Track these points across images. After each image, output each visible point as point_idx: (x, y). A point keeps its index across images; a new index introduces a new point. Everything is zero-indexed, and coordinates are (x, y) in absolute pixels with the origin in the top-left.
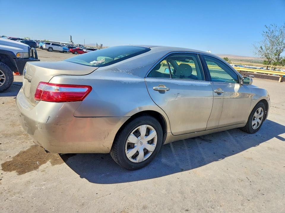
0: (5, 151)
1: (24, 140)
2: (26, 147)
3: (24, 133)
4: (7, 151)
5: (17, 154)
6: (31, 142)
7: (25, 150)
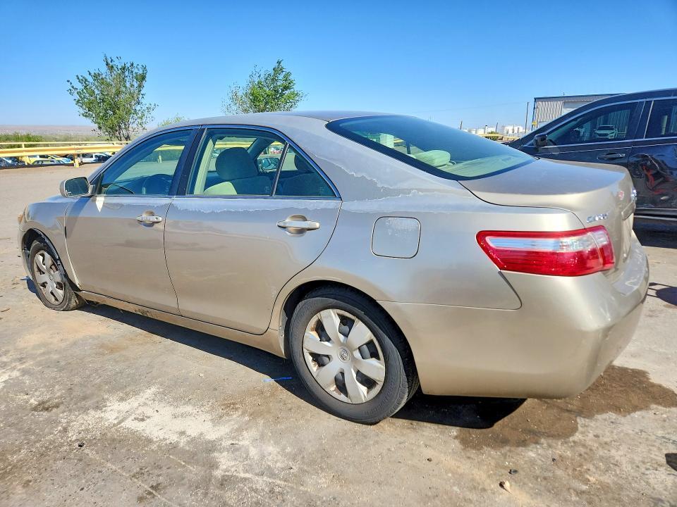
0: (667, 436)
1: (601, 452)
2: (605, 420)
3: (585, 487)
4: (660, 433)
5: (637, 415)
6: (582, 433)
7: (612, 415)
